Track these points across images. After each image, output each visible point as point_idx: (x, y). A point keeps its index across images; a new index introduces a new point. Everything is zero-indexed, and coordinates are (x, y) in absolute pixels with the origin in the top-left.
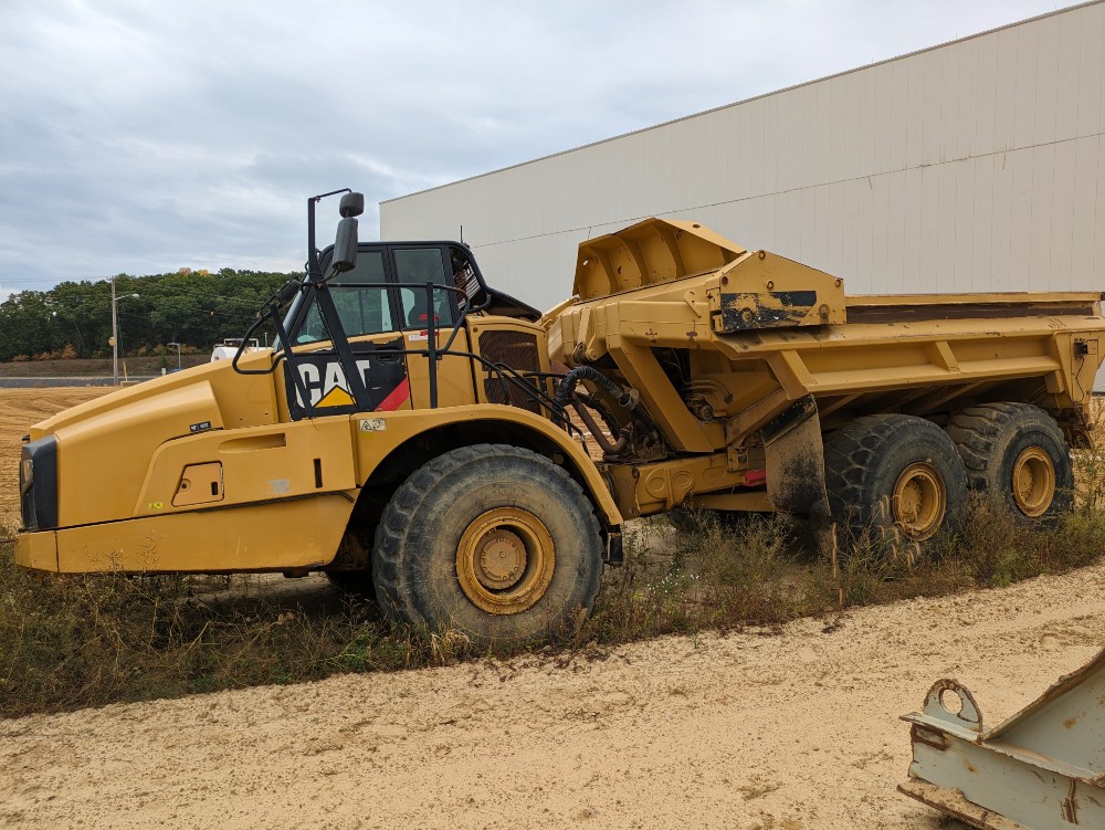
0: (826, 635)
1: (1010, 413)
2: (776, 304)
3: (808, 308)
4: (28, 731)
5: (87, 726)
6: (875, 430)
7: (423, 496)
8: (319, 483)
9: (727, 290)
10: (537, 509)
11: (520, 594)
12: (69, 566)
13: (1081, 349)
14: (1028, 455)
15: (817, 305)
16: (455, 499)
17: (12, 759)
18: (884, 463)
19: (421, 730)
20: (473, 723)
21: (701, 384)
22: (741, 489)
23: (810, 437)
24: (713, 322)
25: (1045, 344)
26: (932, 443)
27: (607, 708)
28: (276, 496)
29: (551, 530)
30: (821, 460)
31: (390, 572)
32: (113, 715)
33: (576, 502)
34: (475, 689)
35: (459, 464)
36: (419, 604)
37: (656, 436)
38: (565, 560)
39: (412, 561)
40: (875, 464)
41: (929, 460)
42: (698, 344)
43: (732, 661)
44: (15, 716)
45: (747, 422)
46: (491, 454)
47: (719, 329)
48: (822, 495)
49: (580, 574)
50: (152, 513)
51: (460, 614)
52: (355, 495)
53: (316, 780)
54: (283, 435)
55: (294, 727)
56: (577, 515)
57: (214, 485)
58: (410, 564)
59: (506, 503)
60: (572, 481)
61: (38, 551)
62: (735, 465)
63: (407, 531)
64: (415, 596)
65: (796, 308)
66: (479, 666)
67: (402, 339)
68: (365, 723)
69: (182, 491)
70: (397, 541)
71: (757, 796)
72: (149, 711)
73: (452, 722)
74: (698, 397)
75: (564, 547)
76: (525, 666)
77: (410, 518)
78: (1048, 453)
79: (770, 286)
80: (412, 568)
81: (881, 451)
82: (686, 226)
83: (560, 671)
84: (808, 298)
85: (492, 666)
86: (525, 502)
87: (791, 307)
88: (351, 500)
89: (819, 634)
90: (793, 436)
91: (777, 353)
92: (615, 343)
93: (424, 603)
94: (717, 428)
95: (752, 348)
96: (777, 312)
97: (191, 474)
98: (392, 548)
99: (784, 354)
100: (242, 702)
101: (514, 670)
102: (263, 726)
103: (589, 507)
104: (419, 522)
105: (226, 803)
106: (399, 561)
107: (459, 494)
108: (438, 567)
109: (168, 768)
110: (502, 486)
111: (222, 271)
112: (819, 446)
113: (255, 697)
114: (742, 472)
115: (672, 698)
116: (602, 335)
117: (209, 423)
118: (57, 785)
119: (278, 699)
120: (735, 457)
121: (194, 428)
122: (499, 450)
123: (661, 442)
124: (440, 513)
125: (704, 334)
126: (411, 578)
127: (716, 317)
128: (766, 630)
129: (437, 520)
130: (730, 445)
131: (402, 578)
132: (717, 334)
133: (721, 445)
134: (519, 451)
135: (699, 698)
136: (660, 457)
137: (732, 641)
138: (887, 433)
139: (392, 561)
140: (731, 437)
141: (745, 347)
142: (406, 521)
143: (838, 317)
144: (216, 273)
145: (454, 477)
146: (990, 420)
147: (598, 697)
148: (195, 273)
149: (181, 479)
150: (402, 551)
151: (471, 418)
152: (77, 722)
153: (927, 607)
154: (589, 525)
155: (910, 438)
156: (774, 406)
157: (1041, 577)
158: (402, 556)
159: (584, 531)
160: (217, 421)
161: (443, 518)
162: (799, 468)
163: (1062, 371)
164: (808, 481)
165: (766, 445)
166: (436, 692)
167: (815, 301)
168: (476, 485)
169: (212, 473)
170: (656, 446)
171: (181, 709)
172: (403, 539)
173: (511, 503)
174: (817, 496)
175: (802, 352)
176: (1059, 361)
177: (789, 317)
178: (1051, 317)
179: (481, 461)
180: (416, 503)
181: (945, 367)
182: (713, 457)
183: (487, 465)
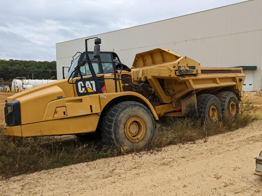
0: (205, 143)
1: (229, 94)
2: (188, 69)
3: (194, 70)
4: (22, 179)
5: (39, 176)
6: (205, 97)
7: (117, 114)
8: (92, 111)
9: (179, 65)
10: (142, 116)
11: (139, 137)
12: (25, 135)
13: (241, 80)
14: (232, 103)
15: (196, 69)
16: (124, 115)
17: (22, 187)
18: (207, 105)
19: (129, 170)
20: (140, 168)
21: (167, 87)
22: (175, 111)
23: (194, 99)
24: (175, 73)
25: (234, 79)
26: (216, 100)
27: (169, 162)
28: (81, 115)
29: (145, 121)
30: (196, 104)
31: (110, 133)
32: (45, 173)
33: (149, 115)
34: (134, 160)
35: (124, 106)
36: (117, 140)
37: (157, 99)
38: (148, 129)
39: (115, 130)
40: (206, 105)
41: (215, 104)
42: (171, 78)
43: (190, 150)
44: (17, 176)
45: (178, 96)
46: (131, 104)
47: (177, 74)
48: (197, 112)
49: (151, 131)
50: (48, 120)
51: (126, 142)
52: (100, 114)
53: (112, 184)
54: (82, 99)
55: (96, 172)
56: (150, 118)
57: (64, 112)
58: (114, 131)
59: (135, 115)
60: (148, 110)
61: (16, 131)
62: (174, 106)
63: (114, 122)
64: (116, 138)
65: (192, 70)
66: (133, 155)
67: (103, 76)
68: (114, 170)
69: (56, 115)
70: (111, 125)
71: (219, 179)
72: (55, 171)
73: (135, 168)
74: (167, 90)
75: (148, 126)
76: (144, 154)
77: (114, 119)
78: (235, 102)
79: (187, 65)
80: (115, 132)
81: (207, 102)
82: (166, 50)
83: (151, 155)
84: (194, 67)
85: (136, 154)
86: (139, 115)
87: (191, 70)
88: (99, 115)
89: (203, 143)
90: (189, 99)
91: (188, 80)
92: (149, 77)
93: (118, 140)
94: (170, 97)
95: (184, 79)
96: (189, 71)
97: (57, 109)
98: (110, 127)
99: (189, 80)
100: (78, 167)
101: (141, 155)
102: (88, 173)
103: (152, 116)
104: (116, 120)
105: (92, 192)
106: (112, 130)
107: (125, 113)
108: (121, 131)
109: (70, 185)
110: (134, 111)
111: (10, 60)
112: (196, 101)
113: (81, 166)
114: (175, 108)
115: (182, 159)
116: (146, 76)
117: (62, 96)
118: (41, 192)
119: (87, 166)
120: (174, 104)
121: (58, 98)
122: (133, 103)
123: (158, 101)
124: (121, 118)
125: (173, 75)
126: (115, 134)
127: (177, 72)
128: (192, 143)
129: (120, 120)
130: (173, 101)
131: (113, 134)
132: (176, 75)
133: (171, 101)
134: (137, 103)
135: (188, 158)
136: (158, 104)
137: (186, 145)
138: (208, 98)
139: (110, 130)
140: (173, 99)
141: (182, 79)
142: (113, 120)
143: (199, 72)
144: (8, 60)
145: (124, 109)
146: (225, 95)
147: (166, 160)
148: (2, 60)
149: (55, 111)
150: (113, 128)
151: (125, 95)
152: (36, 176)
153: (223, 136)
154: (152, 120)
155: (212, 99)
156: (186, 92)
157: (240, 128)
158: (113, 129)
159: (151, 122)
160: (64, 96)
161: (122, 119)
162: (190, 106)
163: (237, 85)
164: (193, 109)
165: (182, 101)
166: (126, 161)
167: (195, 68)
168: (129, 111)
169: (63, 109)
170: (157, 102)
171: (63, 170)
172: (113, 125)
173: (136, 115)
174: (195, 112)
175: (193, 80)
176: (237, 83)
177: (191, 72)
178: (235, 73)
179: (129, 105)
180: (115, 116)
181: (218, 84)
182: (169, 104)
183: (130, 106)
